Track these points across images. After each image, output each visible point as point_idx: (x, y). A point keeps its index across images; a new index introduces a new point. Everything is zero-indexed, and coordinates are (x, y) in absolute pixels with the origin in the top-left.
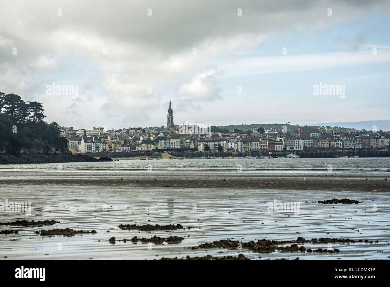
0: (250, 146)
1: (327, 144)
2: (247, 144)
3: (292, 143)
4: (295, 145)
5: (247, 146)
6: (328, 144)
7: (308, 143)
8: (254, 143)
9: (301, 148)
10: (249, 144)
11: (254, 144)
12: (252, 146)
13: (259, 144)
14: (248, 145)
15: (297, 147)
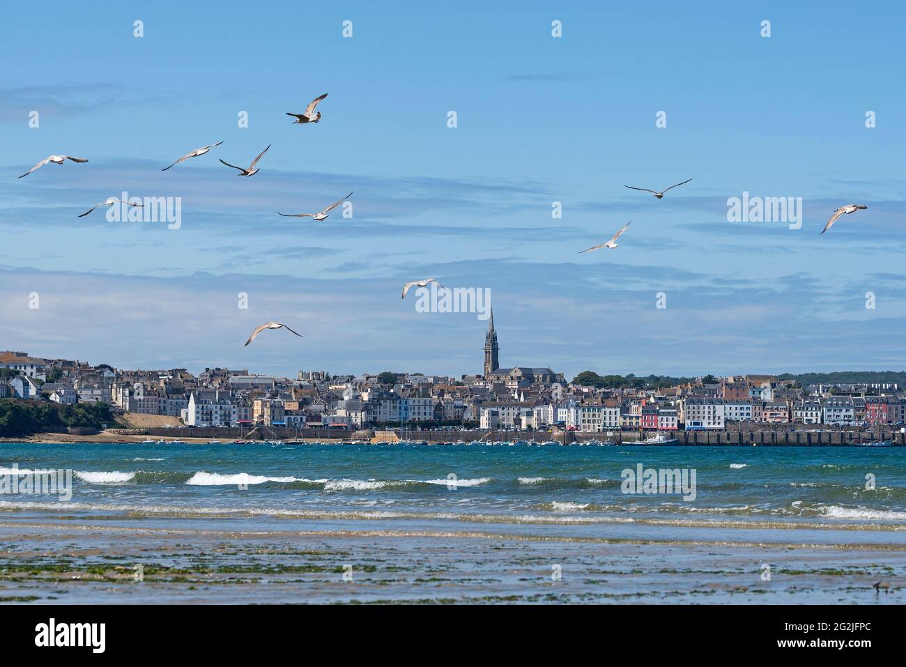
0: (599, 417)
1: (785, 414)
2: (591, 413)
3: (699, 413)
4: (707, 415)
5: (591, 418)
6: (787, 415)
7: (739, 411)
8: (608, 410)
9: (719, 423)
10: (597, 413)
11: (608, 413)
12: (602, 416)
13: (619, 413)
14: (594, 415)
15: (712, 421)
